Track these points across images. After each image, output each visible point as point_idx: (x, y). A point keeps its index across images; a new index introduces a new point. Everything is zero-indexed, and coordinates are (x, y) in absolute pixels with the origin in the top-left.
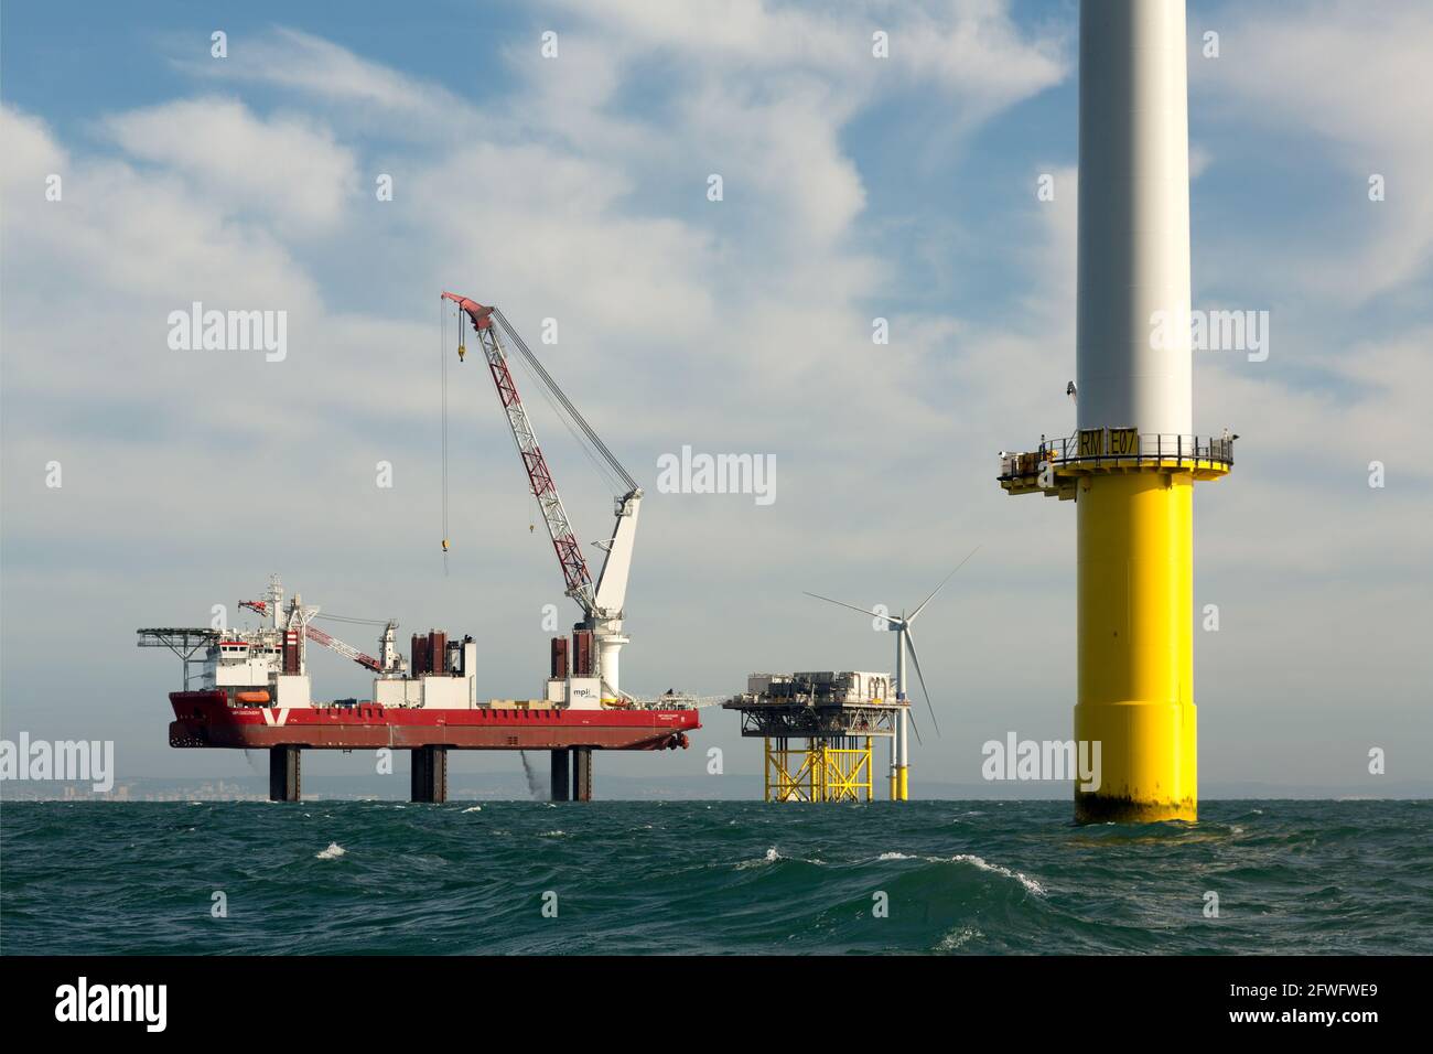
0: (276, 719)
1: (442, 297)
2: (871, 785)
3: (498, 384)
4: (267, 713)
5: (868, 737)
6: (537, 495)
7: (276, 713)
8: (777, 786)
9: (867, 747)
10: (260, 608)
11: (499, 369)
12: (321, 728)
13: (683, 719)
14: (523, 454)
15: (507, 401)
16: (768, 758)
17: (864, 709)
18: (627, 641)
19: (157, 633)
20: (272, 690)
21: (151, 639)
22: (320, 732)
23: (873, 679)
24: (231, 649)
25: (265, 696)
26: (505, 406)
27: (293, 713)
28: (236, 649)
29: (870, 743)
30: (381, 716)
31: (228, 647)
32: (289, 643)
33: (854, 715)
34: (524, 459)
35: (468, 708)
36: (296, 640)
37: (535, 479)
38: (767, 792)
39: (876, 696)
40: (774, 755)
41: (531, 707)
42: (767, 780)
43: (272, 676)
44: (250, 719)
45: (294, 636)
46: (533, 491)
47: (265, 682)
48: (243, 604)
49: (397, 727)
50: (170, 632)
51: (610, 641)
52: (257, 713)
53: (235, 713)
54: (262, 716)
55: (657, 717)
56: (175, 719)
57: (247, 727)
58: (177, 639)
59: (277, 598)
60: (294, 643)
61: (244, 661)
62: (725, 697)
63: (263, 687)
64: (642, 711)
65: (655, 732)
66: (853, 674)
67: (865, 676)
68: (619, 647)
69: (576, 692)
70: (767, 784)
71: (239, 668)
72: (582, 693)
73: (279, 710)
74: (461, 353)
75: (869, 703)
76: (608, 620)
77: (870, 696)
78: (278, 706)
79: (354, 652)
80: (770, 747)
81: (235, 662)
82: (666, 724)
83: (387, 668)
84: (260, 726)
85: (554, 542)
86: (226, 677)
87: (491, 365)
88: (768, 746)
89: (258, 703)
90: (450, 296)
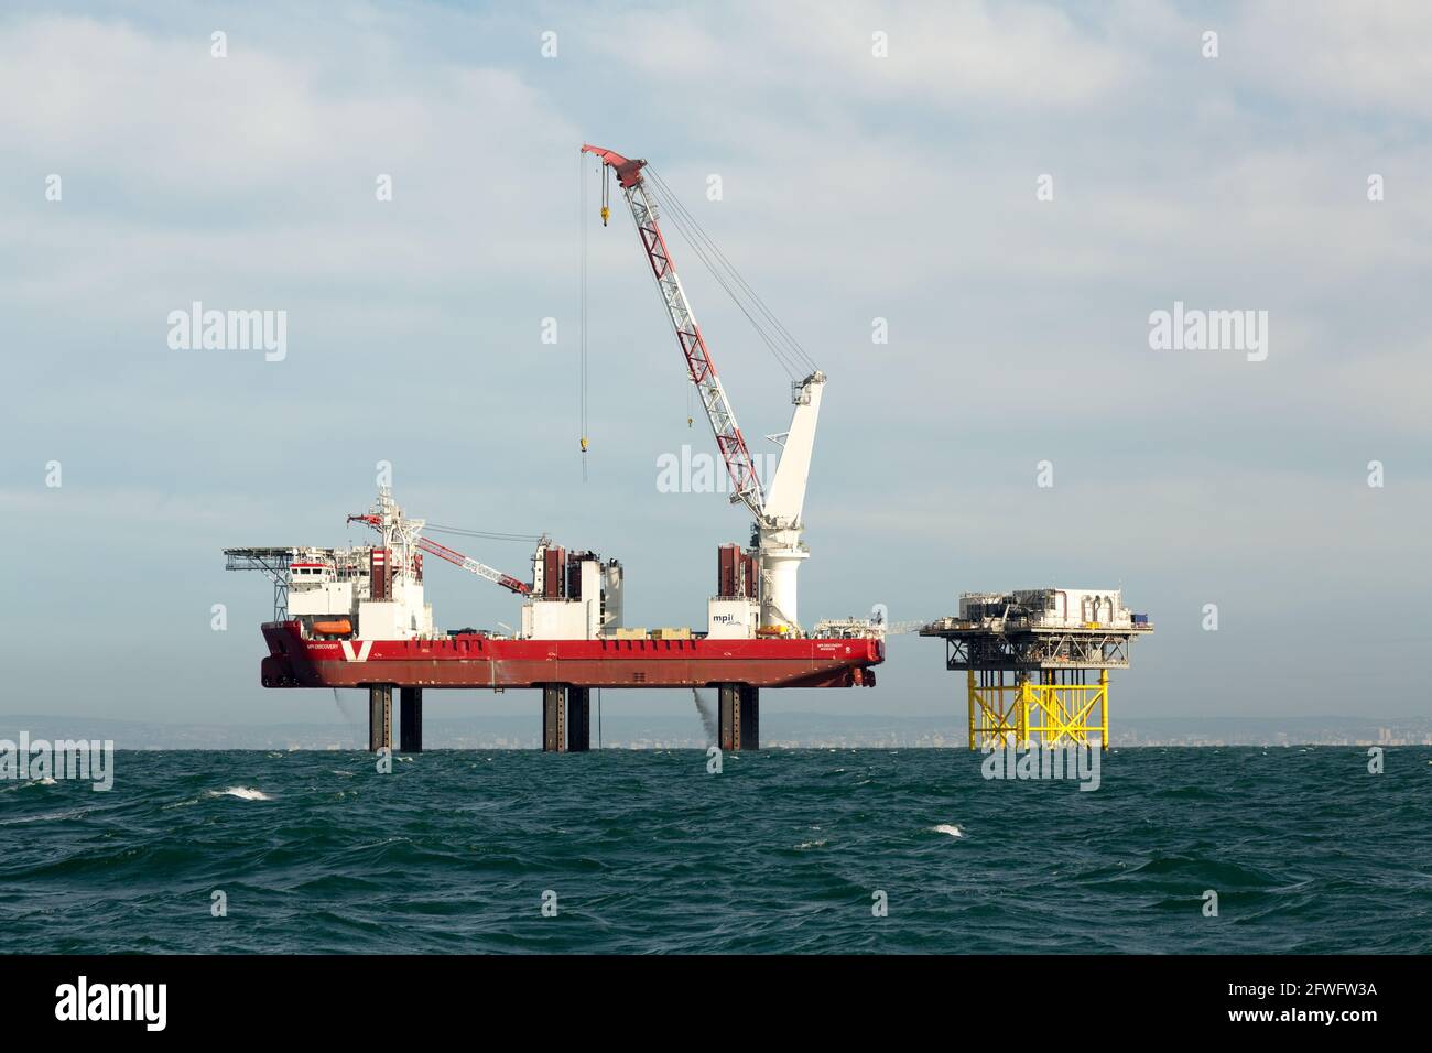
0: (357, 653)
1: (582, 150)
2: (1106, 729)
3: (649, 251)
4: (347, 646)
5: (1102, 670)
6: (697, 382)
7: (357, 647)
8: (982, 730)
9: (1101, 682)
10: (375, 521)
11: (649, 235)
12: (411, 664)
13: (848, 649)
14: (679, 334)
15: (660, 271)
16: (972, 696)
17: (1074, 635)
18: (806, 555)
19: (248, 553)
20: (353, 618)
21: (242, 561)
22: (409, 669)
23: (1088, 599)
24: (303, 572)
25: (346, 626)
26: (658, 276)
27: (378, 646)
28: (308, 572)
29: (1106, 677)
30: (480, 648)
31: (299, 569)
32: (375, 563)
33: (1057, 643)
34: (681, 339)
35: (585, 638)
36: (383, 559)
37: (694, 362)
38: (971, 738)
39: (1095, 618)
40: (978, 692)
41: (664, 637)
42: (971, 724)
43: (356, 603)
44: (328, 654)
45: (381, 556)
46: (692, 378)
47: (345, 609)
48: (353, 519)
49: (499, 661)
50: (265, 553)
51: (777, 555)
52: (334, 646)
53: (310, 647)
54: (340, 653)
55: (815, 646)
56: (269, 655)
57: (324, 663)
58: (271, 561)
59: (386, 511)
60: (381, 563)
61: (319, 585)
62: (922, 623)
63: (344, 616)
64: (798, 640)
65: (814, 666)
66: (1054, 592)
67: (1075, 596)
68: (798, 563)
69: (716, 618)
70: (970, 728)
71: (315, 593)
72: (724, 619)
73: (361, 643)
74: (604, 216)
75: (1082, 628)
76: (778, 530)
77: (1084, 619)
78: (358, 639)
79: (496, 574)
80: (975, 682)
81: (309, 587)
82: (827, 655)
83: (535, 591)
84: (338, 662)
85: (718, 438)
86: (300, 604)
87: (641, 229)
88: (971, 681)
89: (337, 635)
90: (592, 148)
